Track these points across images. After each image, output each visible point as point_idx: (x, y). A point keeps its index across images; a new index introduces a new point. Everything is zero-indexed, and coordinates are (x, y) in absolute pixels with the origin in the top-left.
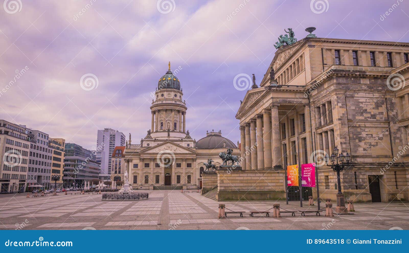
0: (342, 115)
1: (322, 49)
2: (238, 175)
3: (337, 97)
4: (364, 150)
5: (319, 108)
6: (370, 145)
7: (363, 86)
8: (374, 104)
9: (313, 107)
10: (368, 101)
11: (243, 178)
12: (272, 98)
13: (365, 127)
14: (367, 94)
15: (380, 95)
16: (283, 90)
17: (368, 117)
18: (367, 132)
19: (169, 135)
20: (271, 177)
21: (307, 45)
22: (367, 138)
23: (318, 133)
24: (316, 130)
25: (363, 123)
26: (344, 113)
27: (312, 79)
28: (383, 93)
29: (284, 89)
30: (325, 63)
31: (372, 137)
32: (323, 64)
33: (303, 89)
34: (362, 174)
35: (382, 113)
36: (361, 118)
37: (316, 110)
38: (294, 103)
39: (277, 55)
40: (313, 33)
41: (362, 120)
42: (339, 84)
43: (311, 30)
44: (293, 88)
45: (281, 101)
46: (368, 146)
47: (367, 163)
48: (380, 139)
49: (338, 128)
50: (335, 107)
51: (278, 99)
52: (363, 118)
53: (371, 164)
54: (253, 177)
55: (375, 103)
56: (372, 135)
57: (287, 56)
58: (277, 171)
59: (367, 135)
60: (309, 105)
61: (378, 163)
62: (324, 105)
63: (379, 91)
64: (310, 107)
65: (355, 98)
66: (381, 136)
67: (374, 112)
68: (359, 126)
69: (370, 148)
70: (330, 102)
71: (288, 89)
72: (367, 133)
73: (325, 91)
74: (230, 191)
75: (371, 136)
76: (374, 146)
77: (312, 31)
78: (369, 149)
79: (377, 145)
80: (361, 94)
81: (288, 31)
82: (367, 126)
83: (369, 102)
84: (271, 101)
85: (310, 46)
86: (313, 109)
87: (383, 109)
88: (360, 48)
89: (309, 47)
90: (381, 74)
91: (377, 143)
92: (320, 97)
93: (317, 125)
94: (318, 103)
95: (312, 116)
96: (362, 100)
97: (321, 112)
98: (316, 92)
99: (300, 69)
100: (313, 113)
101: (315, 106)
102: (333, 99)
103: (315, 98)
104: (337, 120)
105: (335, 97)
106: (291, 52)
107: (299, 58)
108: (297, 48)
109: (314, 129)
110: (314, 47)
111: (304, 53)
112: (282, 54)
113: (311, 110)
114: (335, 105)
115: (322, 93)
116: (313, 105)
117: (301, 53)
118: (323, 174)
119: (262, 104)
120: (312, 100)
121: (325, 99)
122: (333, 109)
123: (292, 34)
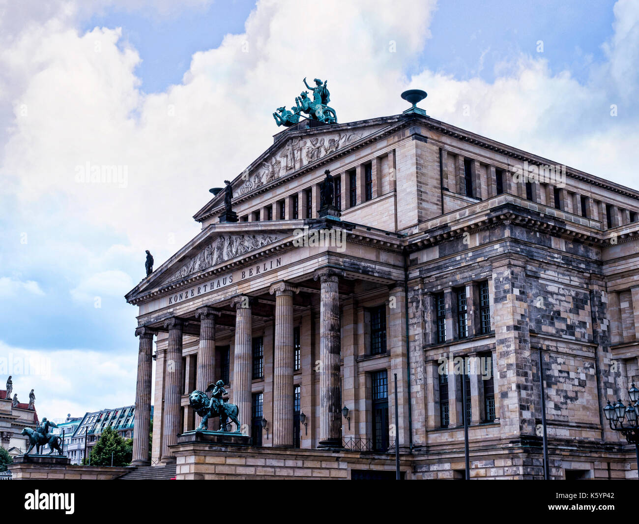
0: (519, 318)
1: (441, 150)
2: (242, 461)
3: (512, 273)
4: (557, 407)
5: (438, 297)
6: (566, 397)
7: (556, 255)
8: (571, 300)
9: (420, 291)
10: (562, 292)
11: (253, 469)
12: (329, 253)
13: (558, 352)
14: (560, 276)
15: (582, 281)
16: (357, 236)
17: (562, 331)
18: (560, 364)
20: (322, 471)
21: (408, 133)
22: (561, 380)
23: (430, 358)
24: (426, 351)
25: (554, 344)
26: (523, 313)
28: (585, 278)
29: (358, 233)
30: (445, 186)
31: (568, 377)
32: (443, 188)
33: (398, 243)
34: (556, 465)
35: (583, 324)
36: (552, 330)
37: (428, 300)
38: (376, 274)
39: (281, 143)
40: (419, 105)
41: (552, 335)
42: (515, 241)
43: (415, 96)
44: (379, 236)
45: (347, 265)
46: (562, 400)
47: (561, 440)
48: (582, 384)
49: (512, 348)
50: (506, 297)
51: (341, 260)
52: (554, 332)
53: (568, 442)
54: (278, 470)
55: (573, 298)
56: (568, 373)
57: (322, 149)
59: (560, 371)
60: (405, 284)
61: (580, 442)
62: (459, 290)
63: (581, 272)
64: (406, 291)
65: (540, 281)
66: (583, 377)
67: (572, 319)
68: (548, 350)
69: (566, 403)
70: (481, 286)
71: (367, 236)
72: (559, 368)
73: (470, 254)
75: (566, 375)
76: (572, 399)
77: (418, 100)
78: (564, 406)
79: (576, 398)
80: (551, 274)
81: (314, 85)
82: (560, 350)
83: (563, 295)
84: (323, 261)
85: (418, 137)
86: (420, 298)
87: (584, 316)
89: (416, 138)
90: (589, 234)
91: (576, 392)
92: (447, 267)
93: (430, 339)
94: (438, 282)
95: (414, 314)
96: (552, 288)
97: (447, 306)
98: (434, 254)
99: (374, 189)
100: (417, 307)
101: (426, 290)
102: (494, 276)
103: (429, 270)
104: (508, 328)
105: (507, 273)
106: (343, 142)
107: (374, 163)
108: (366, 134)
109: (417, 348)
110: (426, 142)
111: (394, 150)
112: (301, 143)
113: (409, 300)
114: (505, 291)
115: (458, 258)
116: (419, 287)
117: (381, 148)
118: (447, 466)
119: (275, 267)
120: (415, 273)
121: (466, 274)
122: (497, 300)
123: (323, 95)
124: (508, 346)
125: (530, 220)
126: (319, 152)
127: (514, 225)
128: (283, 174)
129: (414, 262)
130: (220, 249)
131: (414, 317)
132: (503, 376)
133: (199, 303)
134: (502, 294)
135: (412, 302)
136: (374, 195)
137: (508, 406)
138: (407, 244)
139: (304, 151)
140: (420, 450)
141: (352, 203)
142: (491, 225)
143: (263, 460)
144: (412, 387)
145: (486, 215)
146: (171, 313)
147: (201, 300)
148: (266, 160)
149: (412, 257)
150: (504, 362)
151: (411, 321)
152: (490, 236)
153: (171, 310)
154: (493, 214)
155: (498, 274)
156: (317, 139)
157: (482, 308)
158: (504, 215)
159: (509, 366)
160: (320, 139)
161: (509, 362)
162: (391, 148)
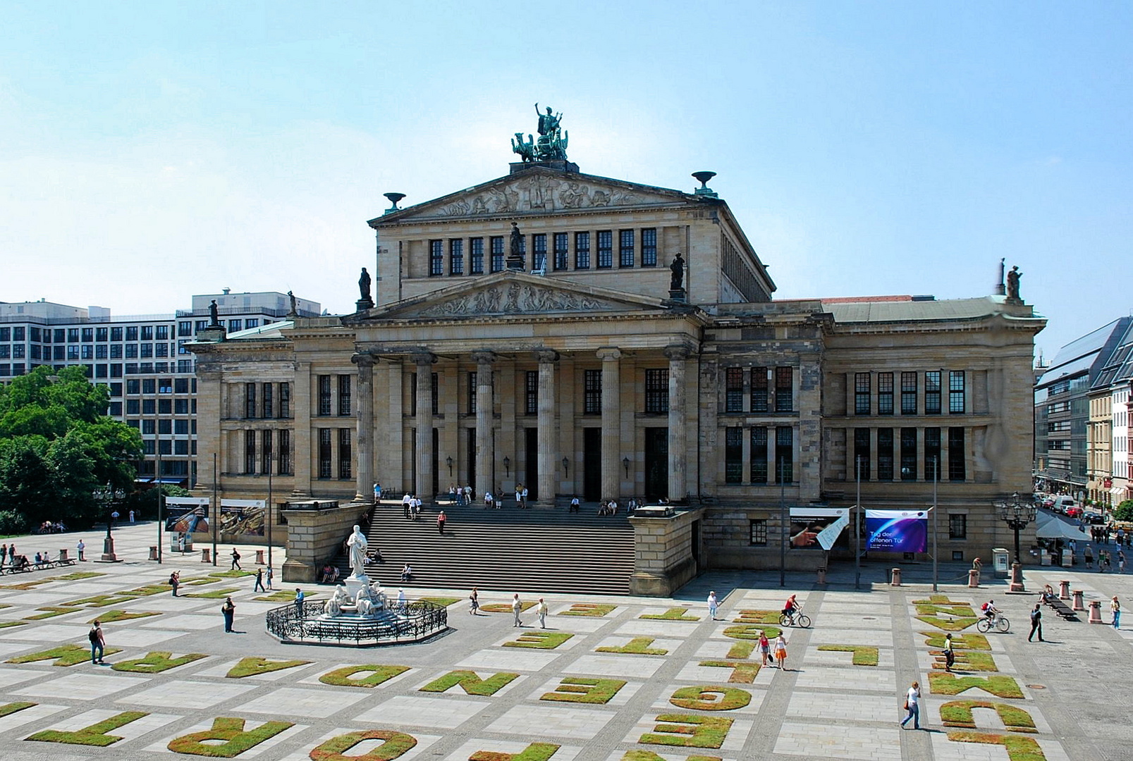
3: (820, 369)
5: (728, 371)
9: (717, 365)
23: (723, 424)
24: (718, 418)
27: (718, 302)
32: (722, 268)
37: (724, 373)
43: (704, 177)
49: (817, 428)
50: (813, 387)
57: (585, 198)
60: (700, 356)
62: (760, 371)
70: (784, 372)
73: (778, 344)
77: (707, 180)
85: (717, 221)
86: (716, 371)
92: (751, 350)
93: (725, 408)
94: (738, 360)
95: (708, 384)
97: (745, 383)
98: (737, 335)
99: (659, 257)
100: (712, 378)
101: (721, 365)
102: (801, 367)
103: (727, 348)
104: (814, 412)
105: (816, 367)
106: (616, 199)
107: (660, 231)
109: (710, 414)
111: (688, 226)
112: (553, 183)
113: (702, 371)
114: (812, 382)
115: (764, 344)
116: (715, 360)
117: (670, 219)
118: (743, 516)
120: (711, 348)
121: (770, 359)
122: (802, 388)
124: (812, 427)
128: (522, 208)
129: (711, 339)
131: (708, 387)
132: (806, 449)
133: (475, 344)
134: (810, 384)
135: (706, 373)
136: (659, 264)
137: (808, 474)
138: (711, 322)
139: (557, 192)
140: (712, 501)
141: (621, 261)
144: (701, 447)
146: (423, 348)
147: (480, 343)
148: (495, 186)
149: (708, 332)
150: (806, 438)
151: (702, 390)
152: (799, 333)
154: (813, 318)
155: (805, 366)
158: (824, 321)
159: (812, 443)
160: (581, 186)
161: (813, 439)
162: (685, 223)
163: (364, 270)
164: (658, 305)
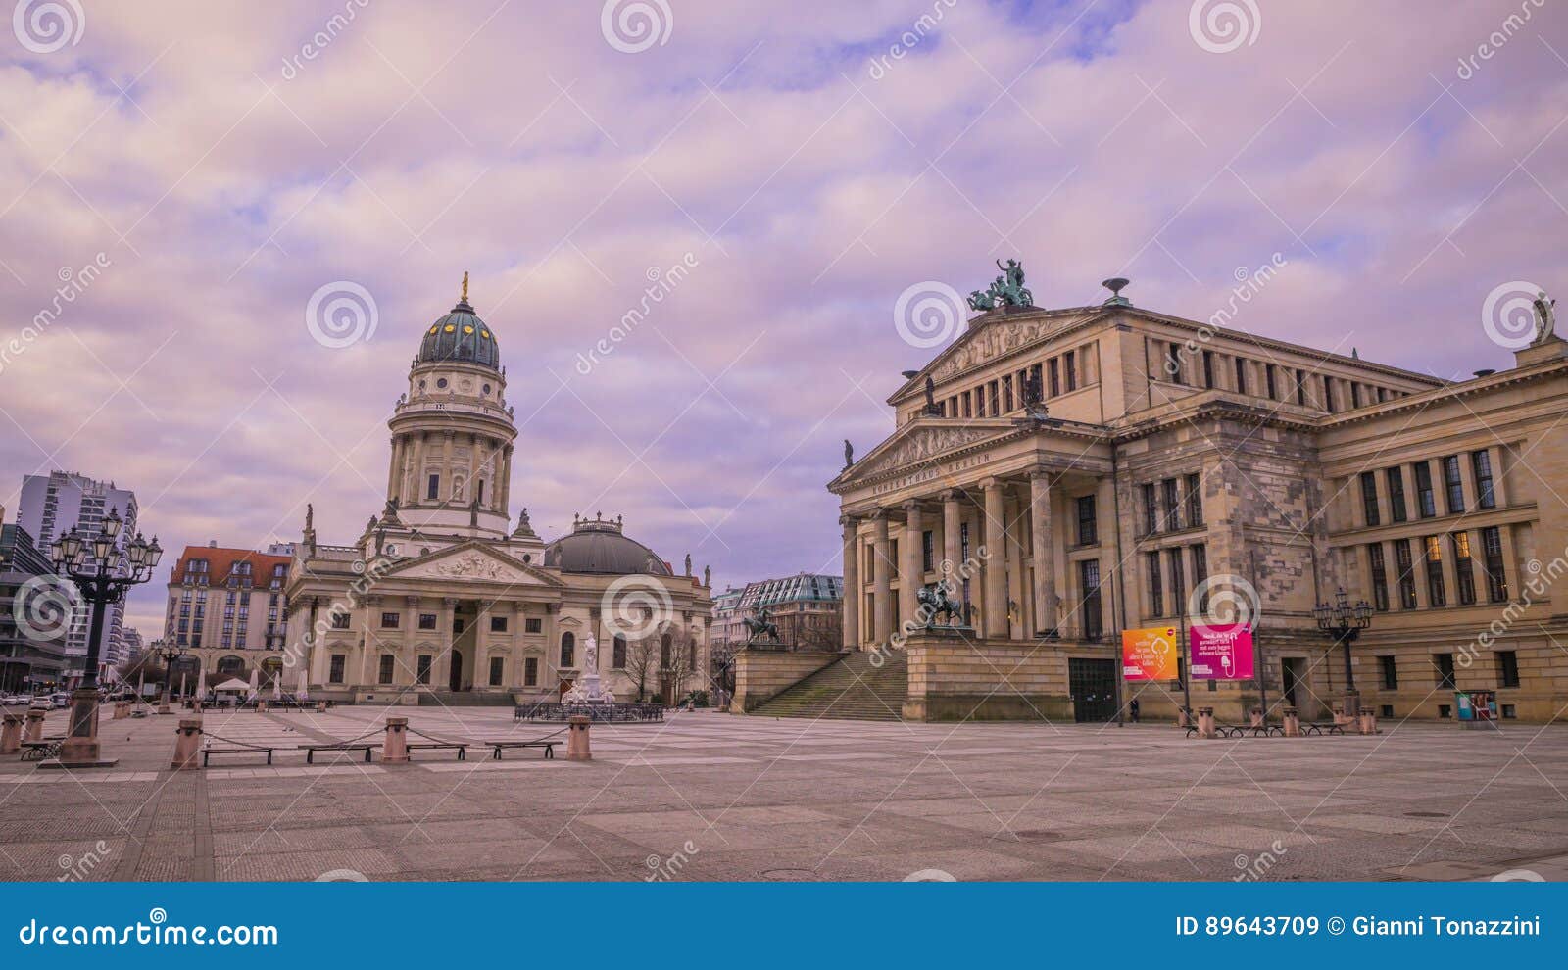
0: (1232, 512)
1: (1145, 338)
2: (969, 652)
3: (1224, 468)
4: (1272, 597)
5: (1148, 489)
6: (1282, 587)
7: (1269, 447)
8: (1285, 490)
9: (1130, 483)
10: (1275, 482)
11: (978, 659)
12: (1038, 451)
13: (1272, 543)
14: (1274, 467)
15: (1297, 469)
16: (1065, 433)
17: (1277, 521)
18: (1275, 555)
19: (474, 521)
20: (1042, 660)
21: (1111, 323)
22: (1276, 570)
23: (1142, 549)
24: (1137, 543)
25: (1268, 535)
26: (1236, 507)
27: (1127, 414)
28: (1298, 466)
29: (1066, 430)
30: (1152, 375)
31: (1284, 567)
32: (1149, 377)
33: (1106, 436)
34: (1272, 653)
35: (1298, 513)
36: (1265, 521)
37: (1138, 492)
38: (1085, 468)
39: (976, 329)
40: (1122, 293)
41: (1266, 527)
42: (1225, 435)
43: (1116, 284)
44: (1086, 431)
45: (1057, 461)
46: (1278, 590)
47: (1277, 629)
48: (1298, 573)
49: (1226, 542)
50: (1217, 491)
51: (1050, 456)
52: (1267, 522)
53: (1285, 631)
54: (1001, 660)
55: (1288, 487)
56: (1283, 563)
57: (1021, 336)
58: (1054, 645)
59: (1275, 562)
60: (1114, 475)
61: (1297, 630)
62: (1170, 483)
63: (1294, 461)
64: (1115, 482)
65: (1253, 473)
66: (1299, 566)
67: (1286, 509)
68: (1262, 542)
69: (1281, 593)
70: (1192, 479)
71: (1075, 431)
72: (1275, 558)
73: (1180, 448)
74: (951, 694)
75: (1281, 565)
76: (1287, 588)
77: (1120, 288)
78: (1279, 596)
79: (1292, 587)
80: (1263, 465)
81: (1008, 266)
82: (1275, 541)
83: (1276, 485)
84: (1033, 458)
85: (1122, 327)
86: (1130, 489)
87: (1300, 504)
88: (1217, 346)
89: (1120, 329)
90: (1302, 423)
91: (1292, 582)
92: (1157, 460)
93: (1142, 531)
94: (1149, 475)
95: (1124, 506)
96: (1265, 479)
97: (1157, 499)
98: (1142, 447)
99: (1078, 379)
100: (1127, 498)
101: (1135, 482)
102: (1205, 470)
103: (1138, 463)
104: (1221, 522)
105: (1219, 468)
106: (1043, 330)
107: (1077, 352)
108: (1067, 323)
109: (1129, 539)
110: (1130, 331)
111: (1098, 341)
112: (998, 330)
113: (1119, 492)
114: (1217, 486)
115: (1168, 451)
116: (1129, 478)
117: (1083, 338)
119: (983, 462)
120: (1124, 465)
121: (1176, 468)
122: (1208, 495)
123: (1019, 277)
124: (1222, 540)
125: (1241, 414)
126: (1018, 339)
127: (1224, 419)
128: (980, 360)
129: (1123, 454)
130: (925, 442)
131: (1124, 509)
133: (905, 495)
134: (1214, 489)
135: (1121, 494)
136: (1078, 385)
138: (1114, 436)
139: (1002, 338)
141: (1055, 392)
142: (1202, 419)
143: (987, 651)
144: (1123, 577)
145: (1196, 410)
146: (876, 503)
147: (906, 491)
148: (962, 346)
149: (1120, 448)
150: (1217, 555)
151: (1121, 513)
152: (1200, 431)
153: (876, 500)
154: (1203, 411)
155: (1209, 468)
156: (1015, 327)
157: (1194, 502)
158: (1214, 411)
159: (1223, 559)
160: (1018, 326)
161: (1223, 556)
162: (1094, 338)
163: (846, 441)
164: (1010, 425)
